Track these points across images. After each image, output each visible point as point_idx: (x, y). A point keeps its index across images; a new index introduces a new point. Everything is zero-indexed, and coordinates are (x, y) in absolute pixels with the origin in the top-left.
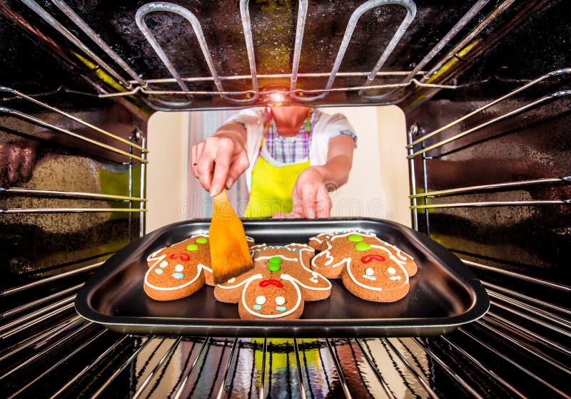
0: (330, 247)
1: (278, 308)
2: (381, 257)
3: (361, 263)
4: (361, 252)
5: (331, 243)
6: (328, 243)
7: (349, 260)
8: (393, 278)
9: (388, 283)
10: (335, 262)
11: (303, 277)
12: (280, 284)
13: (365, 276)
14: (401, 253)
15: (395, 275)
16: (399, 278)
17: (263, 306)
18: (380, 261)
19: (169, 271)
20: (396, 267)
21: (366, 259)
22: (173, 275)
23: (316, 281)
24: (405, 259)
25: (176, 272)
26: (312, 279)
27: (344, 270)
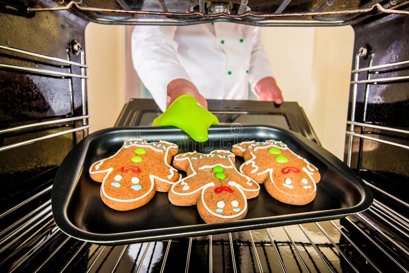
0: (254, 157)
1: (235, 210)
2: (297, 169)
3: (281, 173)
4: (280, 164)
5: (254, 153)
6: (251, 153)
7: (271, 171)
8: (306, 187)
9: (302, 191)
10: (259, 171)
11: (242, 182)
12: (230, 190)
13: (284, 185)
14: (310, 166)
15: (307, 185)
16: (310, 187)
17: (224, 209)
18: (295, 172)
19: (126, 183)
20: (308, 178)
21: (285, 171)
22: (132, 187)
23: (251, 184)
24: (313, 170)
25: (134, 185)
26: (248, 183)
27: (267, 178)
